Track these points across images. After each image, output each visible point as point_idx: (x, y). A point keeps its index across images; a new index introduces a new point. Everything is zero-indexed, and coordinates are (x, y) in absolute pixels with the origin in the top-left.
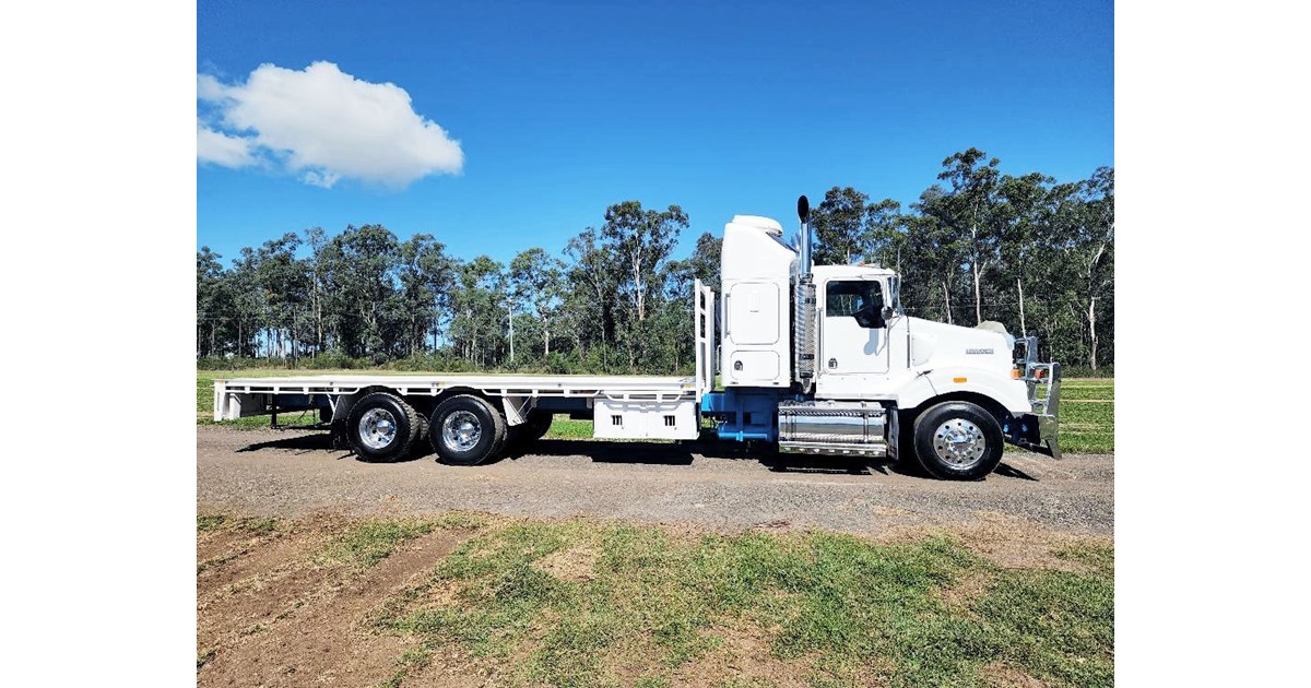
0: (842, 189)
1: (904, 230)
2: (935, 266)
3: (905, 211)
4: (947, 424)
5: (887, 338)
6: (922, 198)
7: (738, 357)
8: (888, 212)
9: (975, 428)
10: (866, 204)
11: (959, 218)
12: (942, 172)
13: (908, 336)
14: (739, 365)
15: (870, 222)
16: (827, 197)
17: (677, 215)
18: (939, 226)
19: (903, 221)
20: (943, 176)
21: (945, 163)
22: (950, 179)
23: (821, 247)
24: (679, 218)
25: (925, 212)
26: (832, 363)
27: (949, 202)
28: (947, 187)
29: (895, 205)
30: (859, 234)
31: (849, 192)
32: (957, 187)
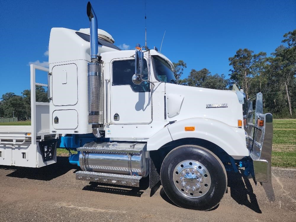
0: (243, 50)
1: (268, 63)
2: (281, 76)
3: (268, 56)
4: (182, 163)
5: (150, 99)
6: (276, 50)
7: (56, 114)
8: (262, 57)
9: (203, 168)
10: (253, 54)
11: (291, 57)
12: (283, 40)
13: (165, 97)
14: (57, 120)
15: (255, 61)
16: (237, 53)
17: (182, 64)
18: (283, 61)
19: (267, 60)
20: (284, 41)
21: (284, 36)
22: (287, 42)
23: (235, 72)
24: (183, 65)
25: (277, 55)
26: (116, 117)
27: (287, 51)
28: (286, 45)
29: (265, 54)
30: (251, 66)
31: (246, 50)
32: (289, 45)
